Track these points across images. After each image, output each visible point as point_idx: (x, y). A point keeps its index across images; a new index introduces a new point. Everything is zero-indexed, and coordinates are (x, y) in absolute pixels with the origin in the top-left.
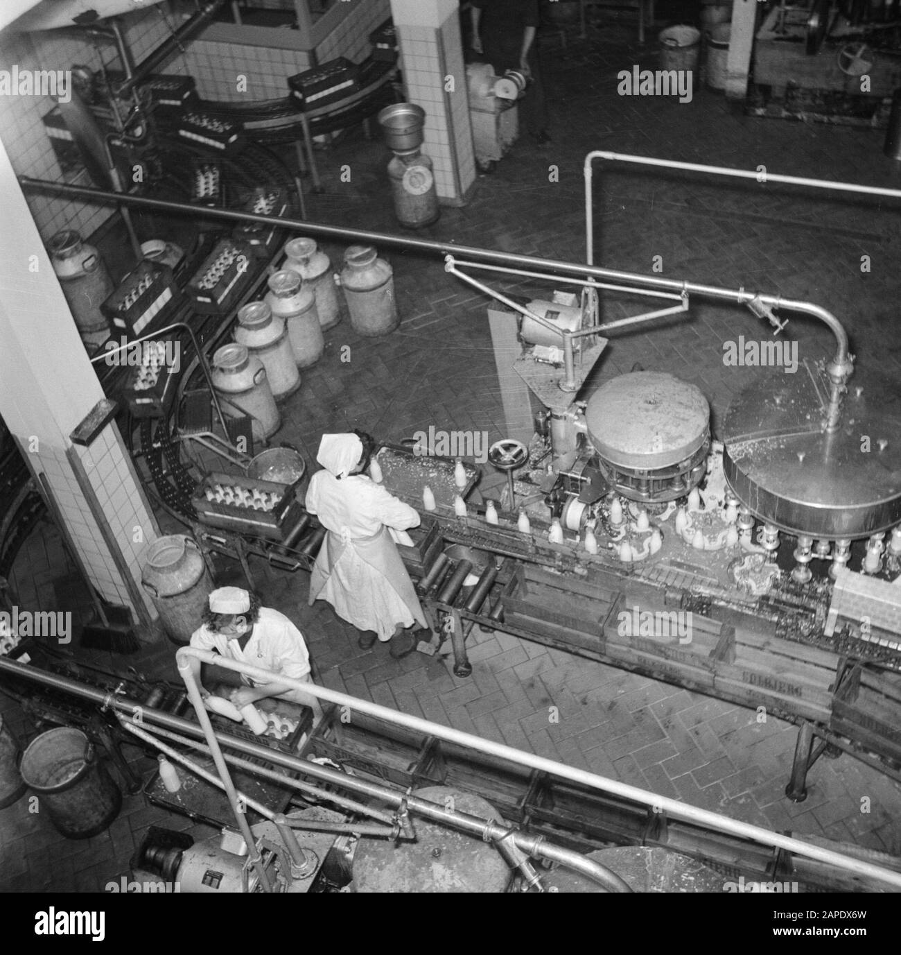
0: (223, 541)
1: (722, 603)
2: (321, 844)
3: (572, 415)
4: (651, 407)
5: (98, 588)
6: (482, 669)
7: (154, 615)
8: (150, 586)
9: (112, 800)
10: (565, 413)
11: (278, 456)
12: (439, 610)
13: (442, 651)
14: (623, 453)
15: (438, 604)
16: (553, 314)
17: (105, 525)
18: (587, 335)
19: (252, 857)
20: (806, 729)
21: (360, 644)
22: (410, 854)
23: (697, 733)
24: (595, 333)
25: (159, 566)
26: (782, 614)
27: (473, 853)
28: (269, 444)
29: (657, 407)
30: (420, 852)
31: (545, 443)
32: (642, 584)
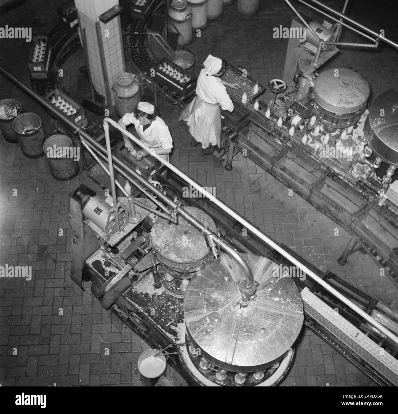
0: (150, 82)
1: (342, 178)
2: (144, 214)
3: (310, 78)
4: (344, 86)
5: (94, 85)
6: (236, 170)
7: (114, 104)
8: (114, 91)
9: (75, 170)
10: (308, 76)
11: (184, 55)
12: (226, 141)
13: (223, 158)
14: (325, 102)
15: (227, 138)
16: (319, 31)
17: (103, 60)
18: (331, 45)
19: (114, 208)
20: (354, 239)
21: (191, 144)
22: (176, 228)
23: (312, 225)
24: (334, 45)
25: (120, 84)
26: (364, 190)
27: (200, 237)
28: (183, 48)
29: (347, 87)
30: (180, 229)
31: (295, 86)
32: (312, 158)
